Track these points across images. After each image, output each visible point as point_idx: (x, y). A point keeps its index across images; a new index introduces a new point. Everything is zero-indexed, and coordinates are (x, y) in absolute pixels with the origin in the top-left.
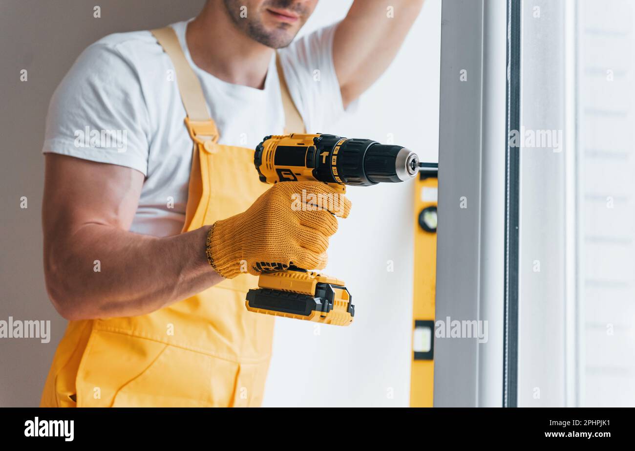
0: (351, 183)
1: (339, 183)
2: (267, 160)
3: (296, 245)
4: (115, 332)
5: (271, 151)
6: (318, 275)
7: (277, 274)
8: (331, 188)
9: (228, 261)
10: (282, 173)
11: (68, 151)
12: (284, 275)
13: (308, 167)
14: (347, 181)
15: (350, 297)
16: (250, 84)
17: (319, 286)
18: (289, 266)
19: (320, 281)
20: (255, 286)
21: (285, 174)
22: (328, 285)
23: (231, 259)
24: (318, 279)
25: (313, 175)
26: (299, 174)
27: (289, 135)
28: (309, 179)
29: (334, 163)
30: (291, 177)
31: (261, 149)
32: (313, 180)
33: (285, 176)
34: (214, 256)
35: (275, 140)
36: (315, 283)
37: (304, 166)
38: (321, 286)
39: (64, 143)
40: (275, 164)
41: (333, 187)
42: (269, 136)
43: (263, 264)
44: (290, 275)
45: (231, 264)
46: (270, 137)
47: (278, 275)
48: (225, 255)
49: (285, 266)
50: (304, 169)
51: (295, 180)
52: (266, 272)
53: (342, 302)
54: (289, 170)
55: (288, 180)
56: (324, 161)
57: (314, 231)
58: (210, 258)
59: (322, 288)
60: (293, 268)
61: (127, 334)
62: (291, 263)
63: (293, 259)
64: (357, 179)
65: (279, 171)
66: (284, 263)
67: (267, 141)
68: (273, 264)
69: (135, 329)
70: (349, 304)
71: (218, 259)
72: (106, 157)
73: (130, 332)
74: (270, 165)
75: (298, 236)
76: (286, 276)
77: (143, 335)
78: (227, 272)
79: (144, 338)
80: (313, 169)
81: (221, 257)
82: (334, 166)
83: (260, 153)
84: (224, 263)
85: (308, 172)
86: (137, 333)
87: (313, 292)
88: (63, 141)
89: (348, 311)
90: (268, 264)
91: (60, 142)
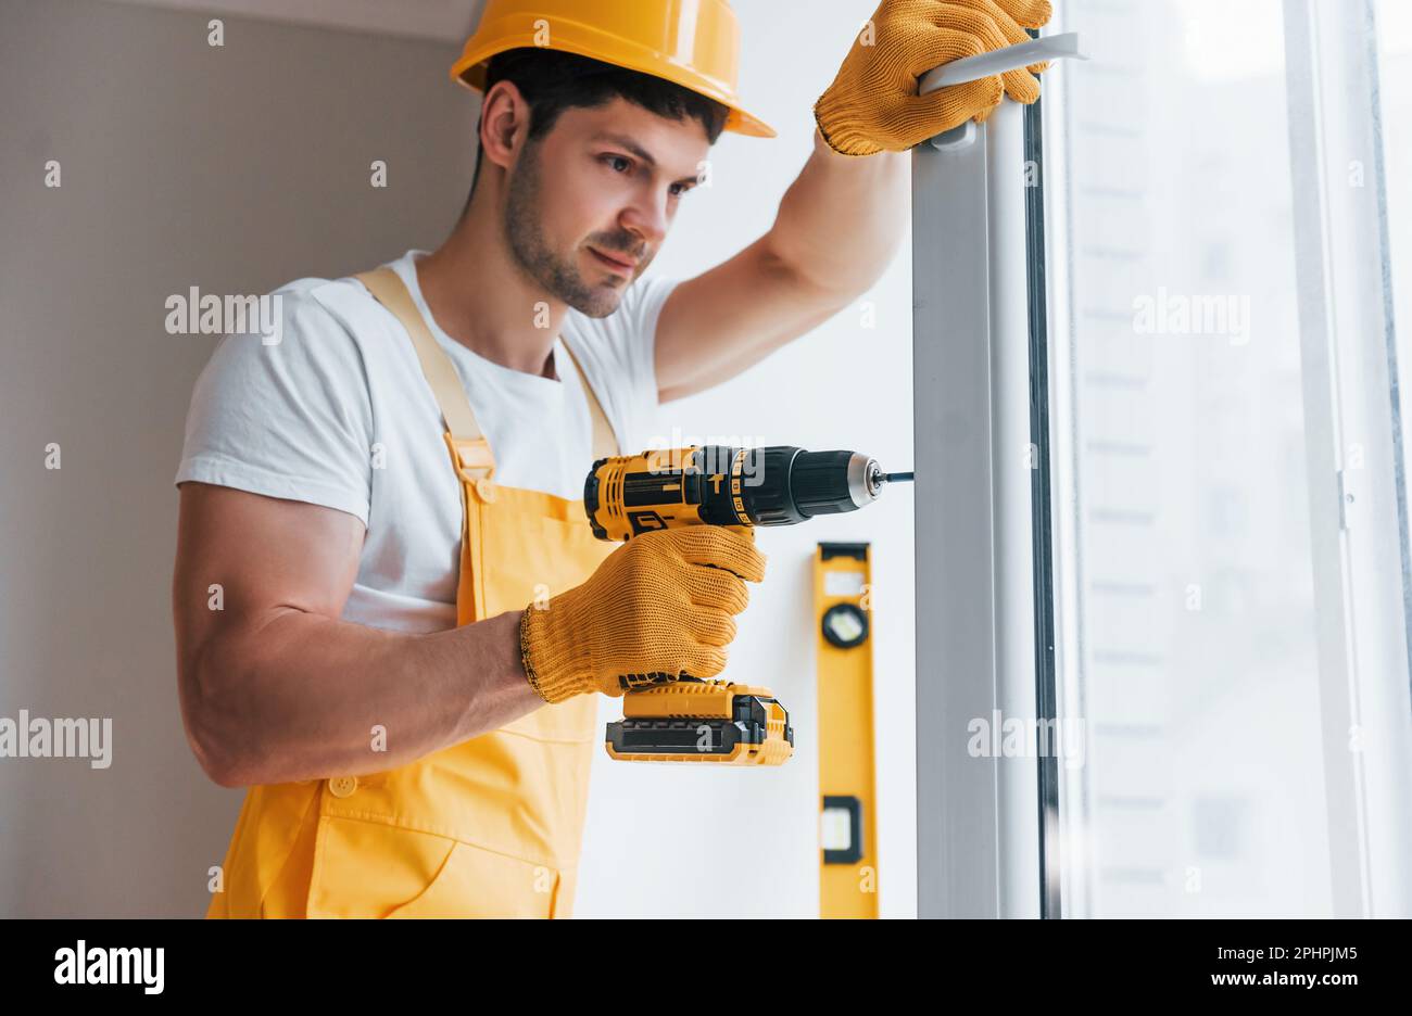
0: (766, 521)
1: (745, 525)
2: (608, 500)
3: (690, 640)
4: (362, 820)
5: (614, 485)
6: (731, 684)
7: (656, 689)
8: (734, 534)
9: (562, 676)
10: (639, 518)
11: (222, 479)
12: (671, 690)
13: (688, 503)
14: (759, 519)
15: (787, 714)
16: (528, 369)
17: (738, 701)
18: (678, 678)
19: (739, 693)
20: (619, 717)
21: (643, 520)
22: (752, 697)
23: (568, 673)
24: (733, 690)
25: (700, 516)
26: (672, 518)
27: (640, 454)
28: (691, 522)
29: (736, 491)
30: (656, 524)
31: (595, 482)
32: (701, 524)
33: (643, 524)
34: (539, 669)
35: (615, 464)
36: (730, 696)
37: (681, 501)
38: (742, 701)
39: (214, 465)
40: (626, 505)
41: (738, 532)
42: (601, 459)
43: (632, 677)
44: (681, 691)
45: (567, 680)
46: (604, 462)
47: (659, 691)
48: (558, 665)
49: (672, 678)
50: (682, 507)
51: (665, 527)
52: (638, 690)
53: (777, 725)
54: (653, 513)
55: (651, 529)
56: (717, 491)
57: (716, 611)
58: (530, 671)
59: (743, 705)
60: (685, 677)
61: (385, 824)
62: (683, 672)
63: (686, 665)
64: (780, 513)
65: (633, 517)
66: (671, 673)
67: (600, 469)
68: (651, 675)
69: (400, 814)
70: (786, 726)
71: (545, 673)
72: (291, 489)
73: (391, 821)
74: (615, 508)
75: (692, 625)
76: (673, 691)
77: (416, 825)
78: (557, 695)
79: (416, 831)
80: (697, 506)
81: (551, 669)
82: (737, 496)
83: (594, 489)
84: (556, 680)
85: (692, 511)
86: (403, 823)
87: (729, 714)
88: (211, 460)
89: (785, 739)
90: (642, 677)
91: (207, 463)
